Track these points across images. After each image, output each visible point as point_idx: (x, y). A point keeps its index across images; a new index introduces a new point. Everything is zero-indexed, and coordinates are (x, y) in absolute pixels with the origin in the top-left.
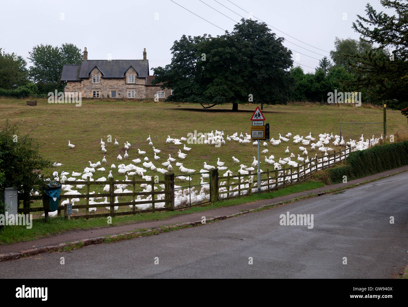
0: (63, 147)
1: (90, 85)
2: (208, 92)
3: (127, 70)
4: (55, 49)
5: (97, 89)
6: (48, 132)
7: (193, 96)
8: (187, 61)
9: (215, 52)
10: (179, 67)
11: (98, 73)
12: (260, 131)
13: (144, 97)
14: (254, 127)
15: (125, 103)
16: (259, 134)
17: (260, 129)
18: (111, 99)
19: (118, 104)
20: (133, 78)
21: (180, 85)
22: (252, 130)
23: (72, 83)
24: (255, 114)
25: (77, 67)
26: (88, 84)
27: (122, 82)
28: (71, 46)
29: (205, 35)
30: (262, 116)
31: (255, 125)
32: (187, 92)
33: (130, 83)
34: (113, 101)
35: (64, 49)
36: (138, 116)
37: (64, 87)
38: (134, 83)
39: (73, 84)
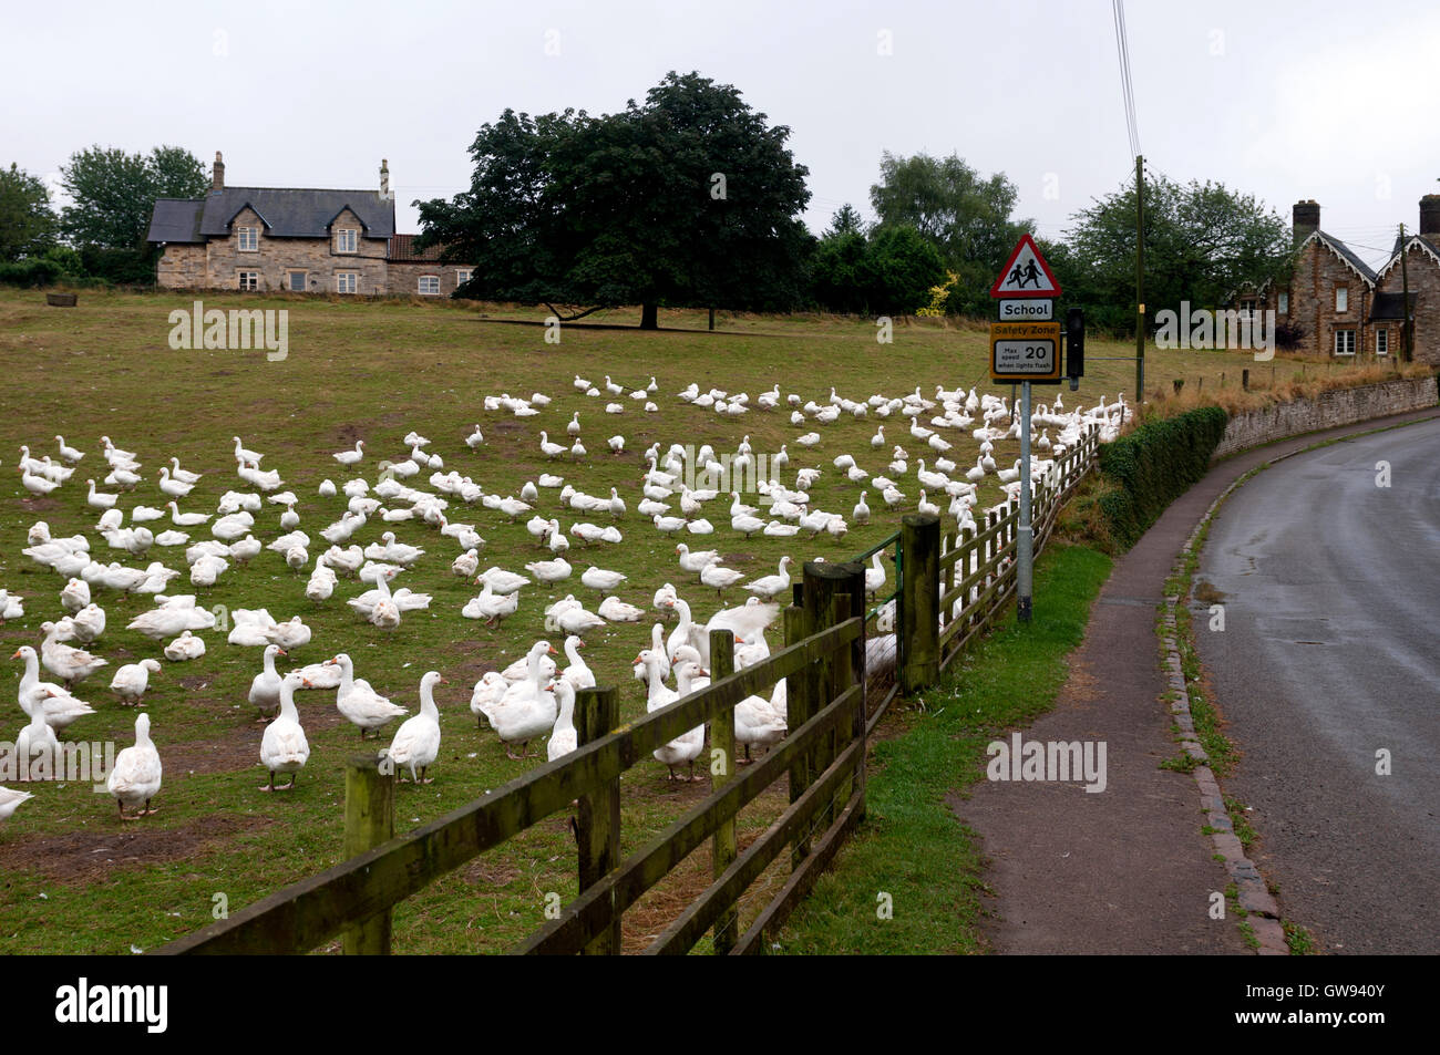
0: (147, 422)
1: (231, 254)
2: (579, 272)
3: (336, 217)
4: (132, 160)
5: (251, 267)
6: (101, 374)
7: (535, 283)
8: (515, 183)
9: (599, 158)
10: (494, 199)
11: (255, 221)
12: (1036, 345)
13: (382, 291)
14: (1006, 325)
15: (331, 305)
16: (1029, 357)
17: (1032, 337)
18: (290, 293)
19: (312, 308)
20: (351, 238)
21: (498, 251)
22: (998, 337)
23: (178, 249)
24: (1014, 268)
25: (193, 208)
26: (226, 252)
27: (321, 249)
28: (178, 154)
29: (569, 111)
30: (1044, 275)
31: (1009, 317)
32: (517, 269)
33: (343, 252)
34: (298, 300)
35: (159, 160)
36: (378, 336)
37: (157, 260)
38: (355, 252)
39: (183, 252)
